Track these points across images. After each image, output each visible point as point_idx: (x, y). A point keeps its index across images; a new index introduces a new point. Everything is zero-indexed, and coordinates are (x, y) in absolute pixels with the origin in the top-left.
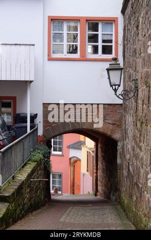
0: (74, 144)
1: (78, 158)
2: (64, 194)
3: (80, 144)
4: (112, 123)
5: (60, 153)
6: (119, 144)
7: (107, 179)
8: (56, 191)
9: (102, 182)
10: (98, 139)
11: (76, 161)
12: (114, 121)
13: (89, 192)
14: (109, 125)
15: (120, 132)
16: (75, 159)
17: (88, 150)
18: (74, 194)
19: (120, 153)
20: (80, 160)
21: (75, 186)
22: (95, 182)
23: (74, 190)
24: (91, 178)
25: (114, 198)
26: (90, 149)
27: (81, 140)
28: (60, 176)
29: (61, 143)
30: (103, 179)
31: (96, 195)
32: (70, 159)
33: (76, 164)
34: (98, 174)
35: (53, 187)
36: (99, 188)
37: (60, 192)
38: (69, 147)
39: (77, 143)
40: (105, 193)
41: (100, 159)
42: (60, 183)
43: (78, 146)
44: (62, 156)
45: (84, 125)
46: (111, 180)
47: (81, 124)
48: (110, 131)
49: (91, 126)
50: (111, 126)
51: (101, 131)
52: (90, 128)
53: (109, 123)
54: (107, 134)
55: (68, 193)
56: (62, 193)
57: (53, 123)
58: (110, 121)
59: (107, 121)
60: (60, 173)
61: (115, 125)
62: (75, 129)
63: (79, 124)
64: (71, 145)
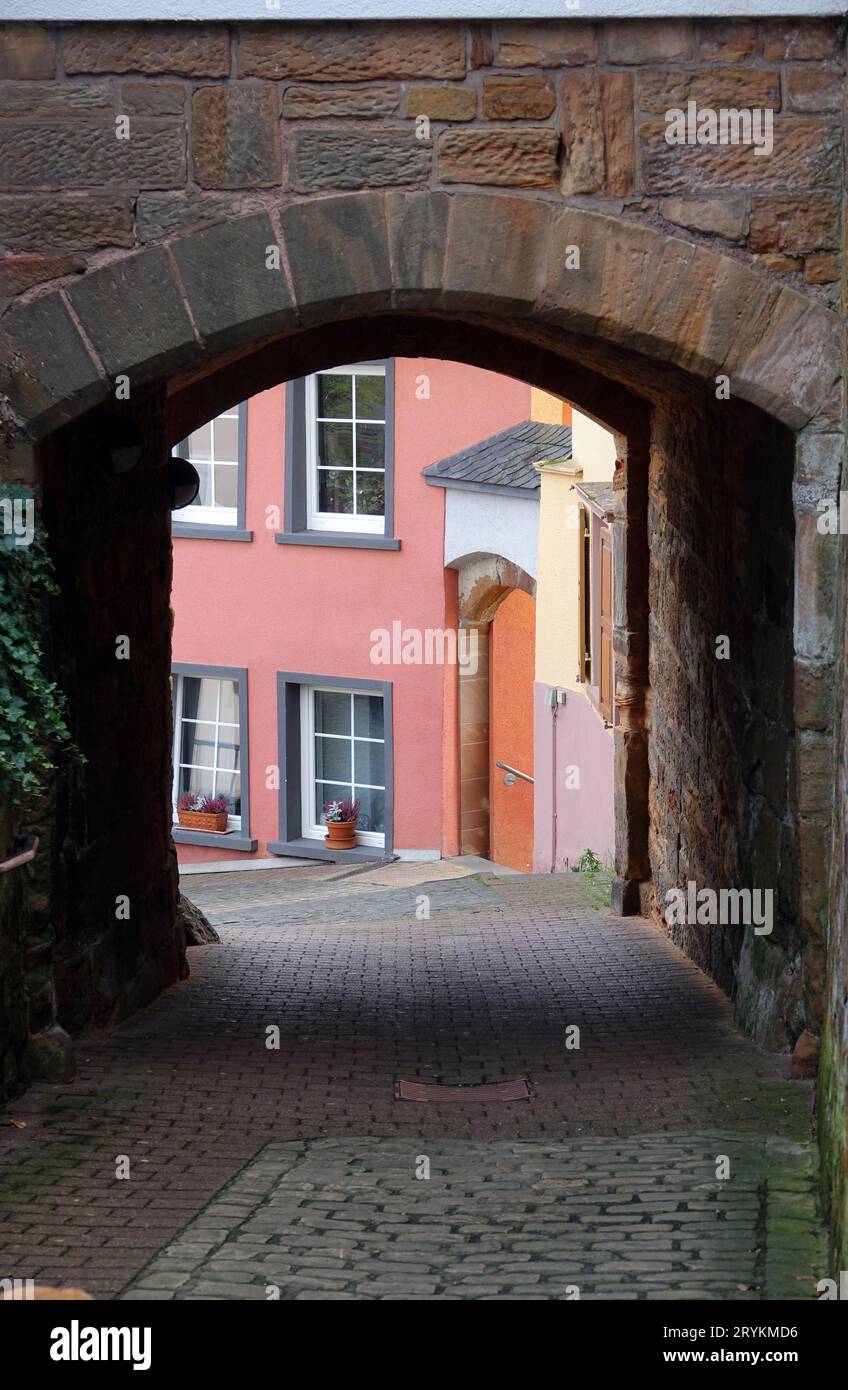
0: (482, 450)
1: (511, 567)
2: (406, 855)
3: (525, 449)
6: (810, 451)
8: (346, 829)
9: (675, 804)
11: (496, 593)
13: (590, 856)
14: (702, 247)
15: (817, 326)
16: (492, 571)
20: (528, 584)
22: (620, 789)
23: (484, 820)
26: (597, 492)
28: (375, 708)
30: (681, 772)
32: (453, 573)
33: (503, 617)
34: (652, 722)
35: (324, 795)
36: (659, 846)
37: (375, 839)
38: (443, 477)
41: (663, 590)
42: (379, 763)
43: (512, 466)
44: (389, 547)
45: (430, 257)
46: (740, 809)
47: (400, 245)
48: (708, 321)
49: (509, 269)
50: (726, 260)
51: (617, 315)
52: (501, 285)
53: (707, 225)
54: (676, 349)
55: (436, 844)
56: (390, 844)
57: (100, 239)
58: (713, 203)
59: (676, 210)
60: (377, 685)
61: (763, 249)
62: (337, 302)
63: (376, 248)
64: (454, 460)
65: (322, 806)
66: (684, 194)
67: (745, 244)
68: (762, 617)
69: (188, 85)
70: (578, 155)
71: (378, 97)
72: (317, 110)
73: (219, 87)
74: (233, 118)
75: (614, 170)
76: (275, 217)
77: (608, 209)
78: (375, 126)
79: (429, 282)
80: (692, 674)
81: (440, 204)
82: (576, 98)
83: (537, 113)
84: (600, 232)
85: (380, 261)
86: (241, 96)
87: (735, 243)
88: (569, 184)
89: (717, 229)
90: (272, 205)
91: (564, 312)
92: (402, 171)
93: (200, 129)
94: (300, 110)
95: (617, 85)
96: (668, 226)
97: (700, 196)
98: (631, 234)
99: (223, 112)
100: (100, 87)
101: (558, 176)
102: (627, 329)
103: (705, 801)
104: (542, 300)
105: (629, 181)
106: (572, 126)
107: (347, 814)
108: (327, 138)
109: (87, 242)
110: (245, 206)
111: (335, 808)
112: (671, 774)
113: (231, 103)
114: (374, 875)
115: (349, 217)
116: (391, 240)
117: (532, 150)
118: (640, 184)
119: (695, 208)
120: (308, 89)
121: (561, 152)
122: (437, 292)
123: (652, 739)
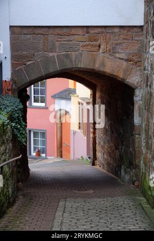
0: (61, 92)
2: (49, 158)
3: (68, 92)
4: (126, 58)
5: (43, 105)
6: (137, 92)
7: (112, 144)
8: (39, 153)
9: (103, 147)
10: (96, 85)
12: (130, 54)
13: (82, 157)
14: (121, 61)
15: (138, 73)
17: (80, 101)
18: (61, 157)
19: (139, 108)
21: (63, 147)
22: (91, 146)
23: (61, 152)
24: (86, 138)
25: (127, 177)
26: (83, 99)
27: (70, 87)
28: (44, 134)
29: (43, 92)
30: (104, 143)
31: (93, 164)
34: (97, 135)
35: (35, 148)
36: (99, 155)
37: (44, 155)
38: (54, 97)
39: (65, 91)
40: (108, 164)
42: (44, 143)
43: (66, 95)
44: (46, 108)
45: (79, 63)
46: (120, 148)
47: (75, 61)
48: (122, 72)
49: (91, 64)
50: (125, 63)
51: (108, 71)
52: (90, 67)
53: (122, 57)
54: (117, 76)
55: (54, 156)
56: (46, 156)
57: (29, 59)
58: (123, 54)
59: (117, 55)
60: (44, 130)
61: (130, 61)
62: (65, 69)
63: (71, 61)
64: (57, 94)
65: (34, 150)
66: (118, 53)
67: (127, 60)
68: (125, 118)
69: (42, 36)
70: (102, 47)
71: (72, 38)
72: (62, 40)
73: (47, 36)
74: (49, 41)
75: (108, 49)
76: (56, 56)
77: (107, 55)
78: (71, 42)
79: (79, 66)
80: (107, 127)
81: (81, 54)
82: (102, 38)
83: (96, 40)
84: (106, 59)
85: (72, 63)
86: (51, 38)
87: (126, 60)
88: (101, 51)
89: (124, 58)
90: (55, 54)
91: (100, 71)
92: (76, 49)
93: (44, 42)
94: (59, 40)
95: (108, 36)
96: (116, 58)
97: (121, 53)
98: (110, 59)
99: (48, 40)
100: (29, 36)
101: (99, 50)
102: (109, 73)
103: (111, 147)
104: (97, 69)
105: (110, 51)
106: (101, 42)
107: (39, 151)
108: (64, 44)
109: (27, 60)
110: (51, 54)
111: (37, 150)
112: (102, 143)
113: (49, 39)
114: (44, 161)
115: (67, 56)
116: (73, 59)
117: (95, 46)
118: (112, 51)
119: (120, 55)
120: (61, 36)
121: (99, 46)
122: (80, 68)
123: (97, 138)
